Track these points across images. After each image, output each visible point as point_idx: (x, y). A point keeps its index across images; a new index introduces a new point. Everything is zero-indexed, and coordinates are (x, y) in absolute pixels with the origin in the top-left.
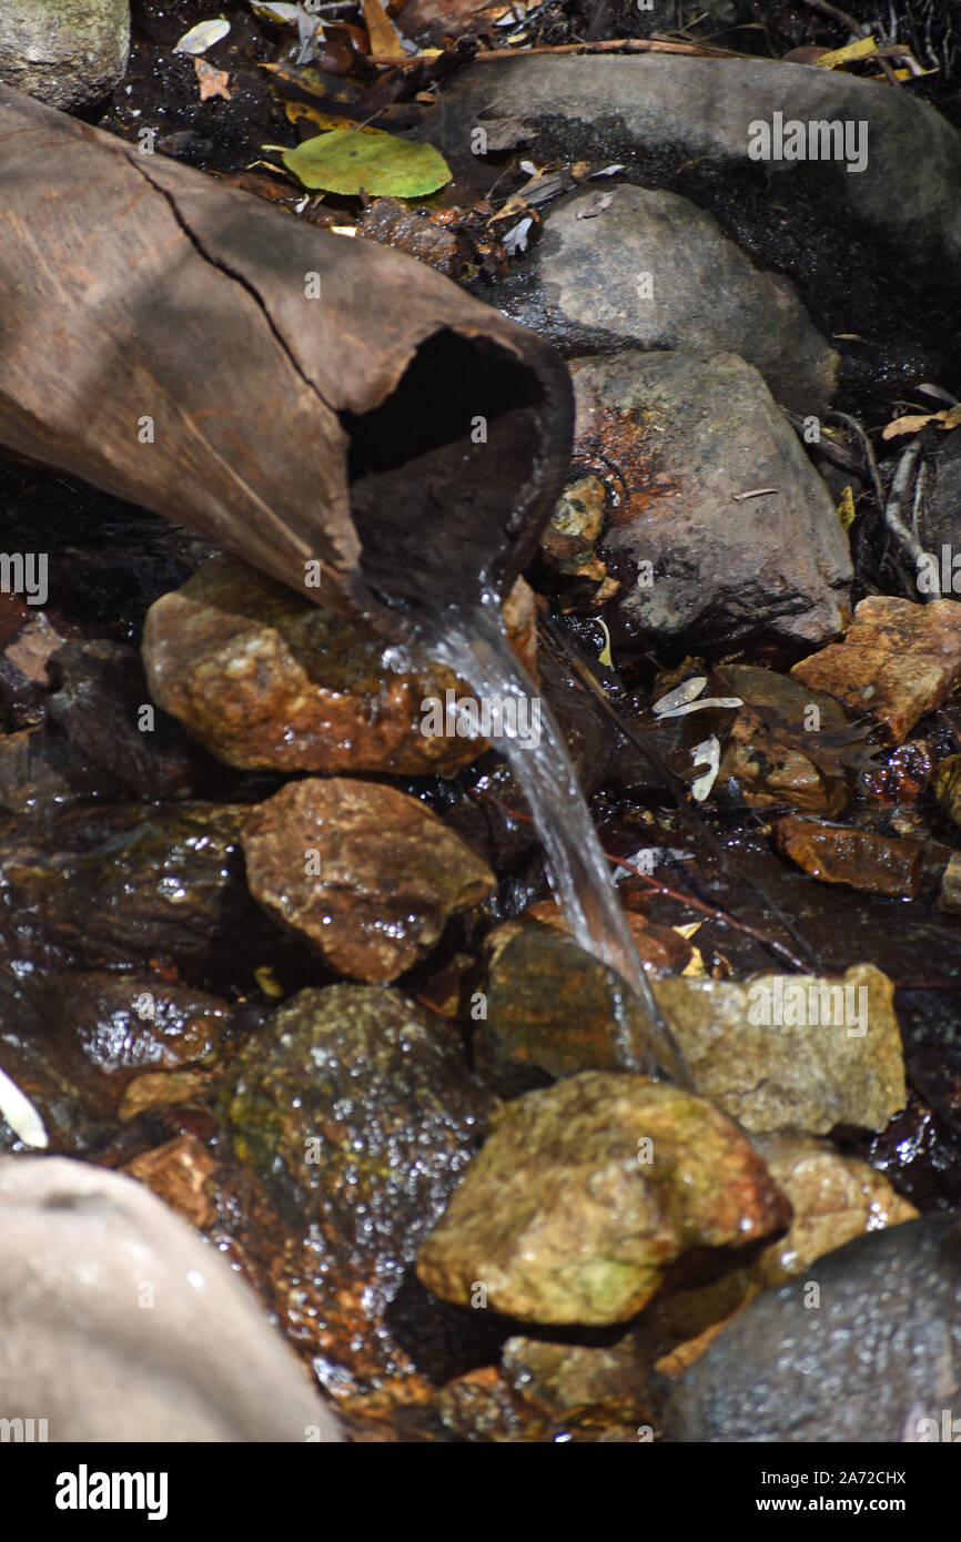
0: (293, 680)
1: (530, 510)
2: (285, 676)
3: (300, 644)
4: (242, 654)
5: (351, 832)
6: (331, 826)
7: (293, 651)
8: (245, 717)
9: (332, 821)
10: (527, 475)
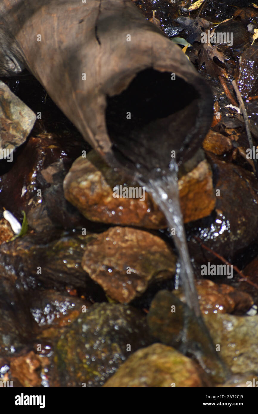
0: (105, 191)
1: (195, 136)
2: (102, 189)
3: (109, 178)
4: (86, 180)
5: (125, 248)
6: (119, 245)
7: (107, 180)
8: (87, 202)
9: (120, 243)
10: (194, 124)
